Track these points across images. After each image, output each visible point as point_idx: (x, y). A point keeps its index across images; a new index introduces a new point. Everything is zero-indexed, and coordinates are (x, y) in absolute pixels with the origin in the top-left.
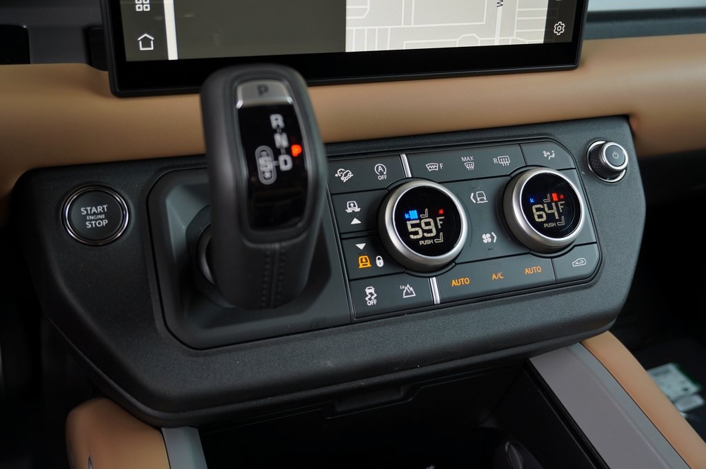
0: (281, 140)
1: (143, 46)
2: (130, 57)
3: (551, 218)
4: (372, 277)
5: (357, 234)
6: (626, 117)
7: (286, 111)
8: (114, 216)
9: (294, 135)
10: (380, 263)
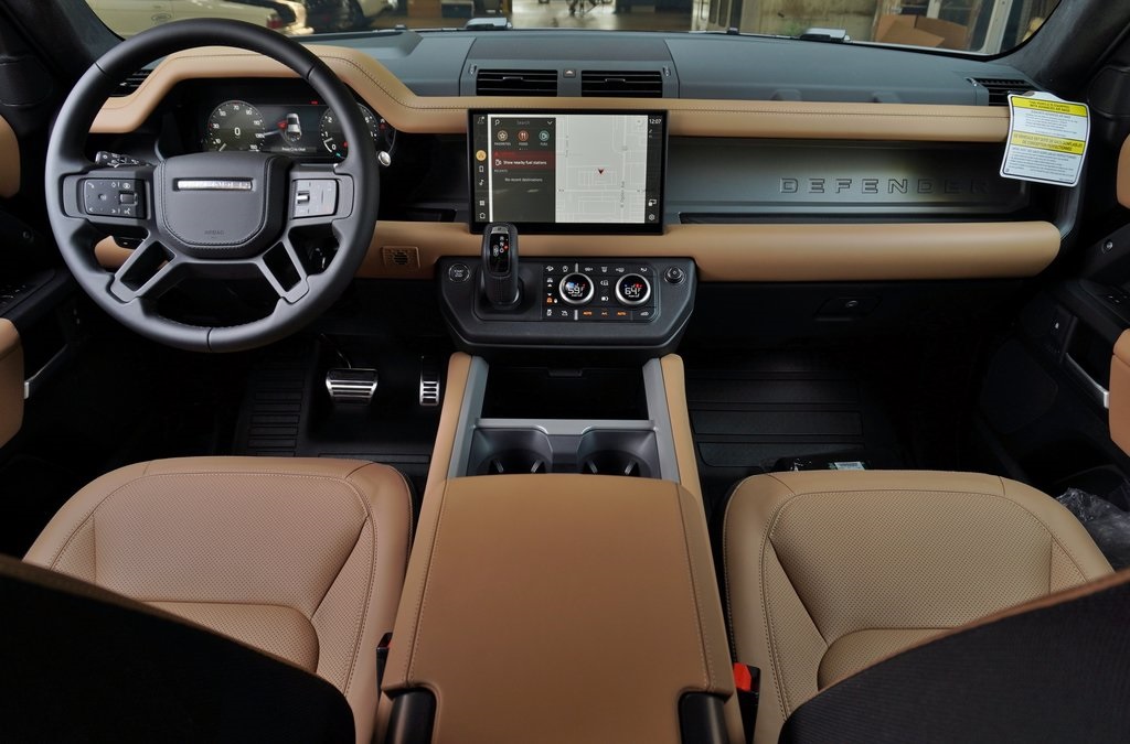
0: (502, 244)
1: (482, 217)
2: (477, 220)
3: (633, 293)
4: (552, 306)
5: (550, 290)
6: (691, 259)
7: (505, 236)
8: (464, 274)
9: (506, 243)
10: (556, 301)
